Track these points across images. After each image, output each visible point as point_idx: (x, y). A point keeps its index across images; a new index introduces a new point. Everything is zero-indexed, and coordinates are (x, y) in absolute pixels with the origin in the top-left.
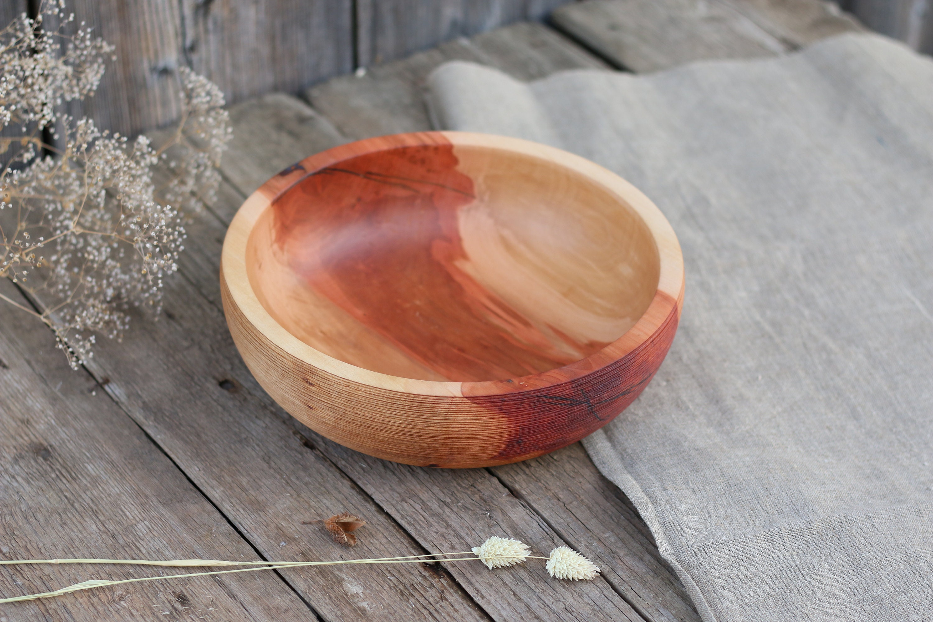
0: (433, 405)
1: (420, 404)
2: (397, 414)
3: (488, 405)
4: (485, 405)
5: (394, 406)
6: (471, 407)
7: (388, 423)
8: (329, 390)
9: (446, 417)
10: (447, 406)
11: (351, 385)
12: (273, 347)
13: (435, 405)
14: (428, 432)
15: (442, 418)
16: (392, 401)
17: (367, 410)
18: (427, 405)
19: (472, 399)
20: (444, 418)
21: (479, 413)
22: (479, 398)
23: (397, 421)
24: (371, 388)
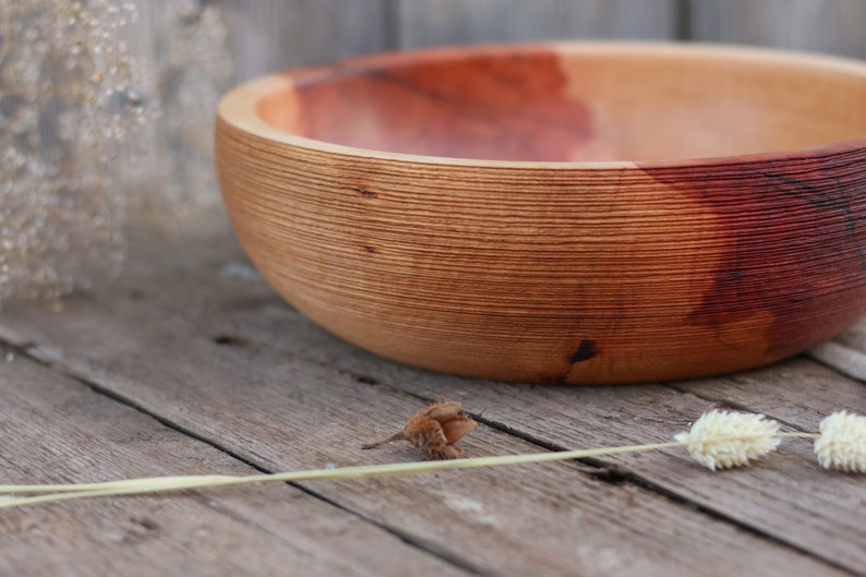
0: (588, 188)
1: (564, 188)
2: (525, 214)
3: (683, 184)
4: (677, 185)
5: (520, 198)
6: (654, 190)
7: (508, 238)
8: (404, 195)
9: (611, 211)
10: (612, 187)
11: (442, 173)
12: (304, 157)
13: (592, 188)
14: (580, 247)
15: (603, 214)
16: (515, 189)
17: (471, 217)
18: (577, 188)
19: (654, 172)
20: (608, 214)
21: (668, 201)
22: (667, 171)
23: (525, 231)
24: (476, 169)
